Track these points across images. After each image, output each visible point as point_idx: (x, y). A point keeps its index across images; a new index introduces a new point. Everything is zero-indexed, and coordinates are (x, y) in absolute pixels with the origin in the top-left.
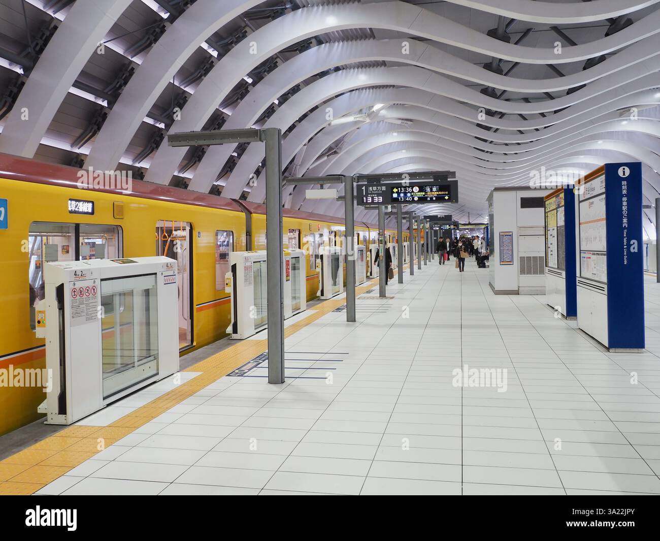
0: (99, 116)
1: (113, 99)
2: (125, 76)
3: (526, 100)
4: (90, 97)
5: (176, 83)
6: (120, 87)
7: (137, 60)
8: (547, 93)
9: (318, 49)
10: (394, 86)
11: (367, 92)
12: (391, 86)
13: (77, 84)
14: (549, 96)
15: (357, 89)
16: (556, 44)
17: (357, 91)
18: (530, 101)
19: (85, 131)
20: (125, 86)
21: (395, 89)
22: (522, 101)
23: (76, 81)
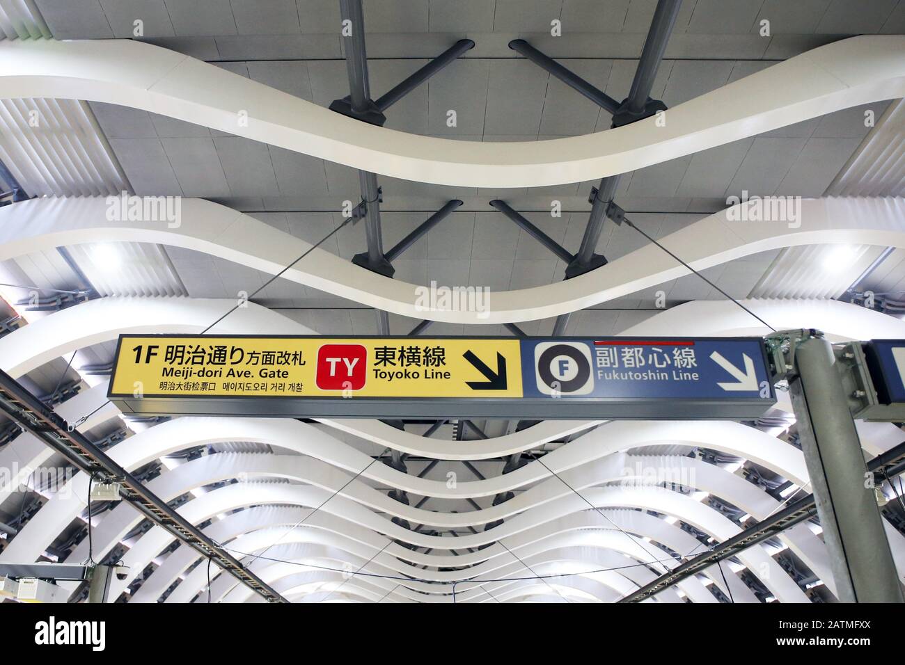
2: (67, 392)
3: (454, 533)
8: (470, 528)
9: (210, 459)
10: (301, 506)
11: (271, 510)
12: (297, 506)
14: (473, 530)
15: (259, 506)
16: (449, 475)
17: (259, 507)
18: (458, 534)
20: (61, 403)
21: (302, 509)
22: (450, 534)
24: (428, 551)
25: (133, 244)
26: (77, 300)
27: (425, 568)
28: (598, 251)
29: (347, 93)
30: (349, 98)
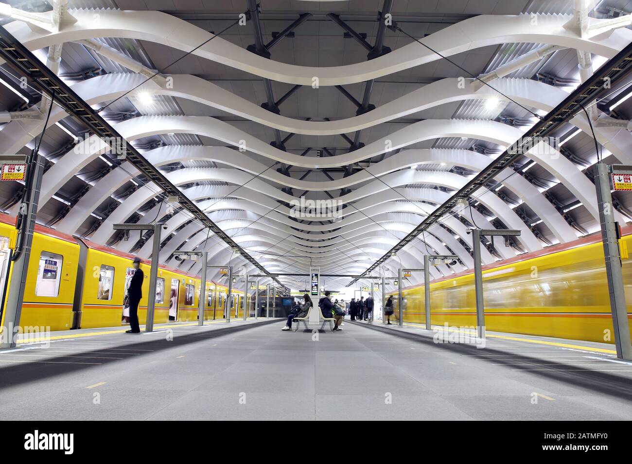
0: (65, 210)
1: (74, 202)
4: (62, 200)
5: (112, 197)
6: (79, 197)
7: (92, 184)
13: (56, 194)
19: (55, 217)
23: (56, 193)
24: (309, 232)
25: (160, 96)
26: (131, 117)
27: (308, 240)
28: (371, 103)
29: (254, 43)
30: (254, 45)
